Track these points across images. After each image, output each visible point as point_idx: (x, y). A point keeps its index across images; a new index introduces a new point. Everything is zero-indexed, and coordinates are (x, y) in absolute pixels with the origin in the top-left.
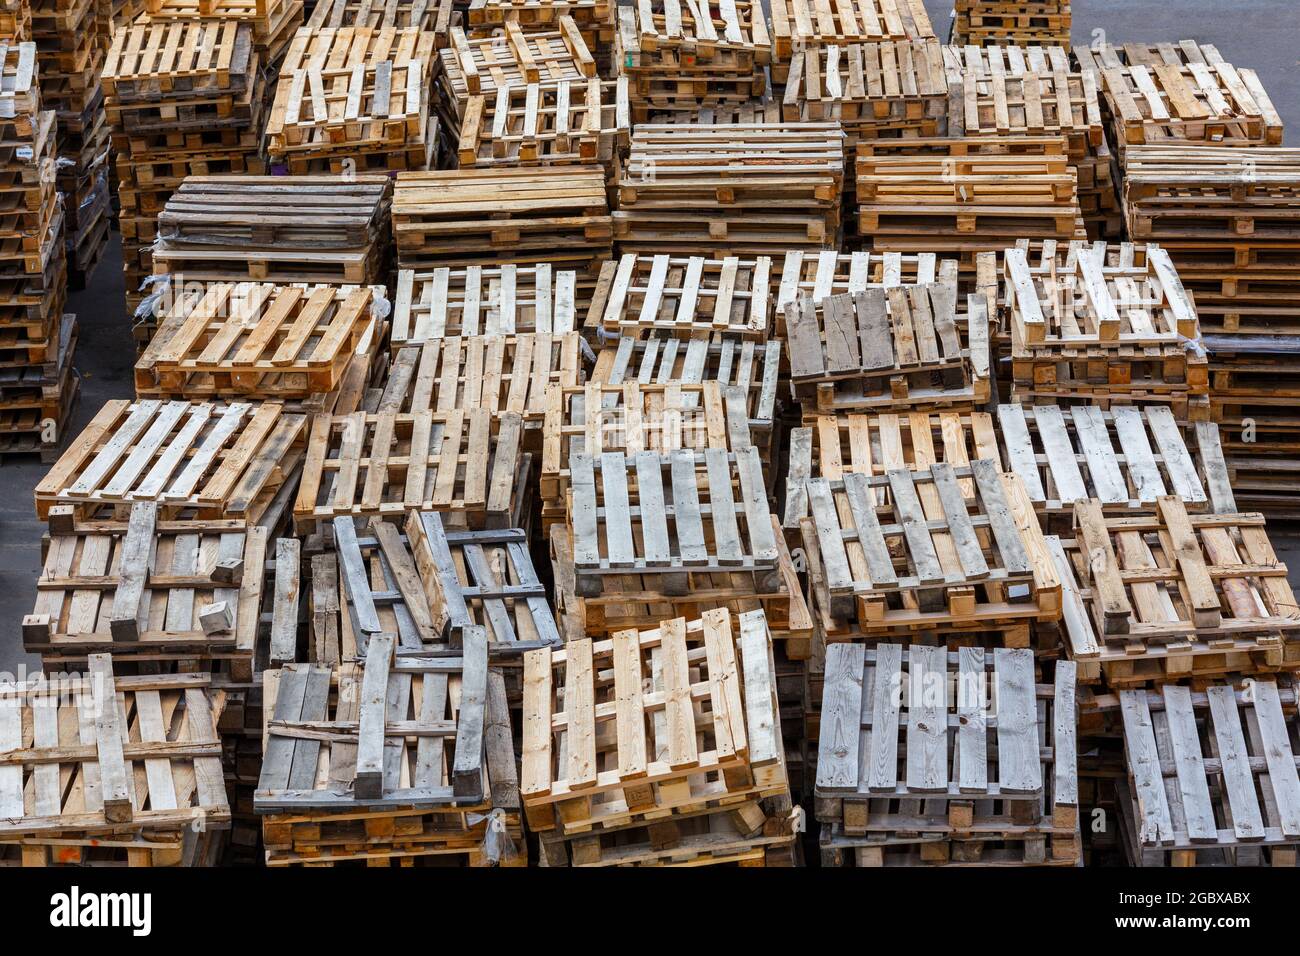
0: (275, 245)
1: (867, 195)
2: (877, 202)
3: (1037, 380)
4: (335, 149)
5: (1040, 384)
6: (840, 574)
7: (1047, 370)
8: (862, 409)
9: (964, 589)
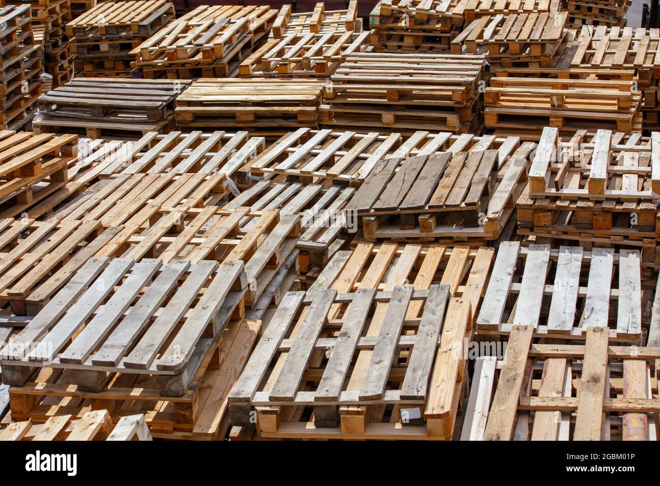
0: (105, 118)
1: (491, 101)
2: (497, 105)
3: (536, 224)
4: (170, 65)
5: (538, 227)
6: (247, 384)
7: (544, 216)
8: (396, 239)
9: (355, 409)
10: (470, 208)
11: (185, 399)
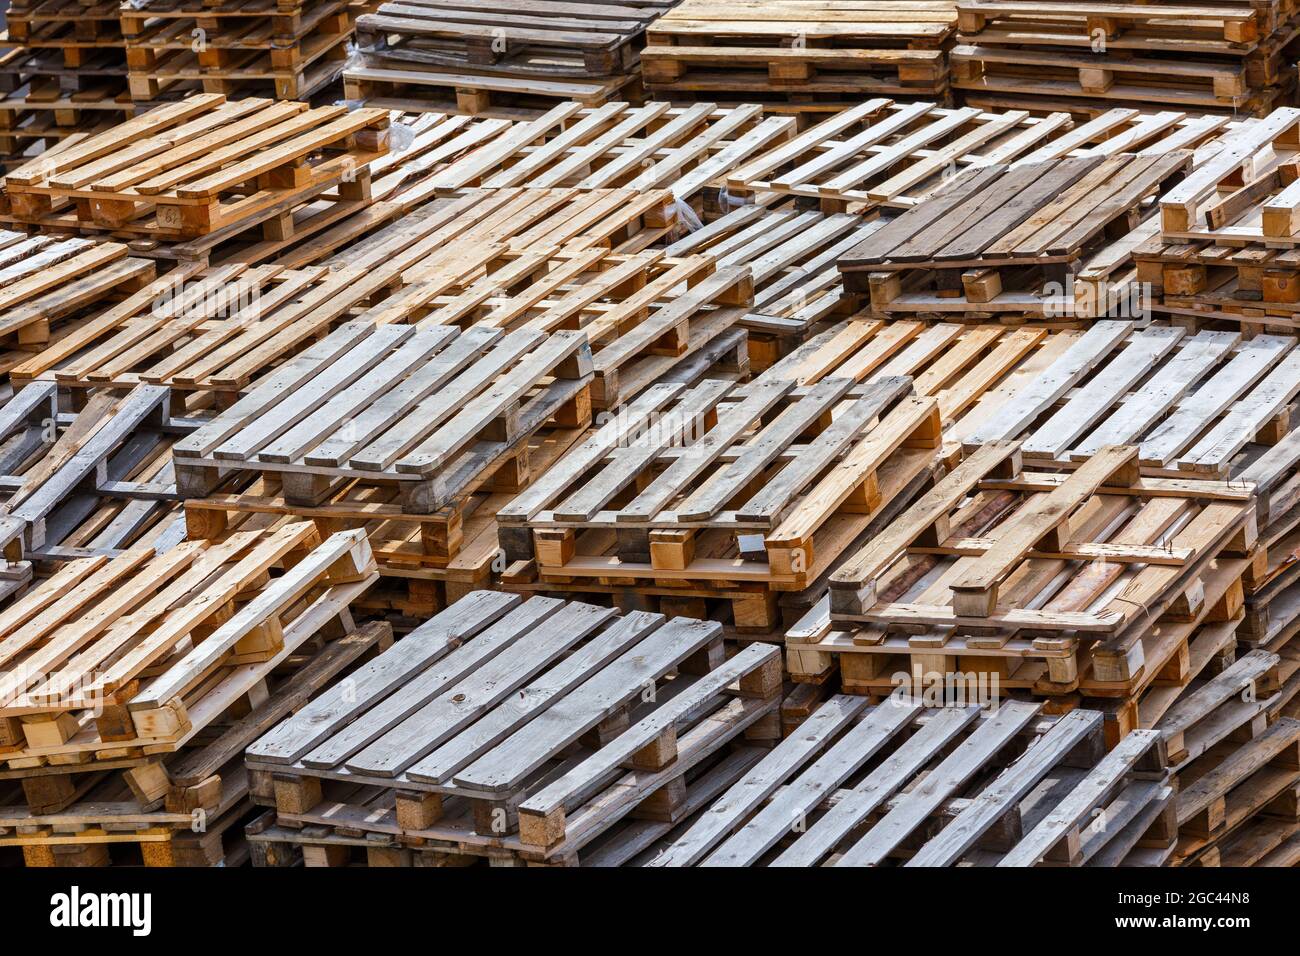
0: (497, 68)
3: (1167, 290)
5: (1173, 295)
6: (531, 500)
7: (1180, 275)
8: (925, 315)
9: (672, 533)
10: (1056, 259)
11: (437, 518)
